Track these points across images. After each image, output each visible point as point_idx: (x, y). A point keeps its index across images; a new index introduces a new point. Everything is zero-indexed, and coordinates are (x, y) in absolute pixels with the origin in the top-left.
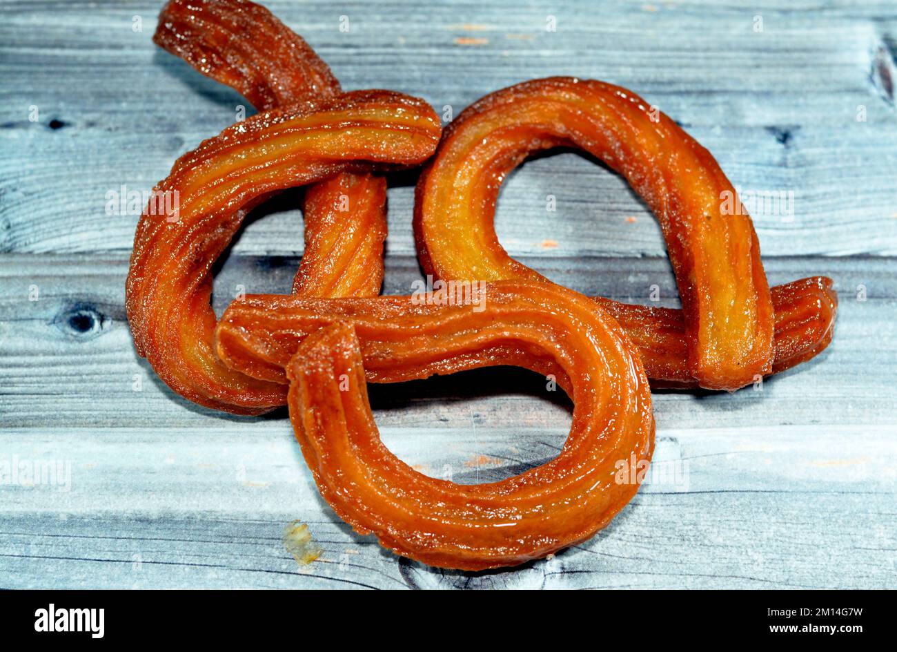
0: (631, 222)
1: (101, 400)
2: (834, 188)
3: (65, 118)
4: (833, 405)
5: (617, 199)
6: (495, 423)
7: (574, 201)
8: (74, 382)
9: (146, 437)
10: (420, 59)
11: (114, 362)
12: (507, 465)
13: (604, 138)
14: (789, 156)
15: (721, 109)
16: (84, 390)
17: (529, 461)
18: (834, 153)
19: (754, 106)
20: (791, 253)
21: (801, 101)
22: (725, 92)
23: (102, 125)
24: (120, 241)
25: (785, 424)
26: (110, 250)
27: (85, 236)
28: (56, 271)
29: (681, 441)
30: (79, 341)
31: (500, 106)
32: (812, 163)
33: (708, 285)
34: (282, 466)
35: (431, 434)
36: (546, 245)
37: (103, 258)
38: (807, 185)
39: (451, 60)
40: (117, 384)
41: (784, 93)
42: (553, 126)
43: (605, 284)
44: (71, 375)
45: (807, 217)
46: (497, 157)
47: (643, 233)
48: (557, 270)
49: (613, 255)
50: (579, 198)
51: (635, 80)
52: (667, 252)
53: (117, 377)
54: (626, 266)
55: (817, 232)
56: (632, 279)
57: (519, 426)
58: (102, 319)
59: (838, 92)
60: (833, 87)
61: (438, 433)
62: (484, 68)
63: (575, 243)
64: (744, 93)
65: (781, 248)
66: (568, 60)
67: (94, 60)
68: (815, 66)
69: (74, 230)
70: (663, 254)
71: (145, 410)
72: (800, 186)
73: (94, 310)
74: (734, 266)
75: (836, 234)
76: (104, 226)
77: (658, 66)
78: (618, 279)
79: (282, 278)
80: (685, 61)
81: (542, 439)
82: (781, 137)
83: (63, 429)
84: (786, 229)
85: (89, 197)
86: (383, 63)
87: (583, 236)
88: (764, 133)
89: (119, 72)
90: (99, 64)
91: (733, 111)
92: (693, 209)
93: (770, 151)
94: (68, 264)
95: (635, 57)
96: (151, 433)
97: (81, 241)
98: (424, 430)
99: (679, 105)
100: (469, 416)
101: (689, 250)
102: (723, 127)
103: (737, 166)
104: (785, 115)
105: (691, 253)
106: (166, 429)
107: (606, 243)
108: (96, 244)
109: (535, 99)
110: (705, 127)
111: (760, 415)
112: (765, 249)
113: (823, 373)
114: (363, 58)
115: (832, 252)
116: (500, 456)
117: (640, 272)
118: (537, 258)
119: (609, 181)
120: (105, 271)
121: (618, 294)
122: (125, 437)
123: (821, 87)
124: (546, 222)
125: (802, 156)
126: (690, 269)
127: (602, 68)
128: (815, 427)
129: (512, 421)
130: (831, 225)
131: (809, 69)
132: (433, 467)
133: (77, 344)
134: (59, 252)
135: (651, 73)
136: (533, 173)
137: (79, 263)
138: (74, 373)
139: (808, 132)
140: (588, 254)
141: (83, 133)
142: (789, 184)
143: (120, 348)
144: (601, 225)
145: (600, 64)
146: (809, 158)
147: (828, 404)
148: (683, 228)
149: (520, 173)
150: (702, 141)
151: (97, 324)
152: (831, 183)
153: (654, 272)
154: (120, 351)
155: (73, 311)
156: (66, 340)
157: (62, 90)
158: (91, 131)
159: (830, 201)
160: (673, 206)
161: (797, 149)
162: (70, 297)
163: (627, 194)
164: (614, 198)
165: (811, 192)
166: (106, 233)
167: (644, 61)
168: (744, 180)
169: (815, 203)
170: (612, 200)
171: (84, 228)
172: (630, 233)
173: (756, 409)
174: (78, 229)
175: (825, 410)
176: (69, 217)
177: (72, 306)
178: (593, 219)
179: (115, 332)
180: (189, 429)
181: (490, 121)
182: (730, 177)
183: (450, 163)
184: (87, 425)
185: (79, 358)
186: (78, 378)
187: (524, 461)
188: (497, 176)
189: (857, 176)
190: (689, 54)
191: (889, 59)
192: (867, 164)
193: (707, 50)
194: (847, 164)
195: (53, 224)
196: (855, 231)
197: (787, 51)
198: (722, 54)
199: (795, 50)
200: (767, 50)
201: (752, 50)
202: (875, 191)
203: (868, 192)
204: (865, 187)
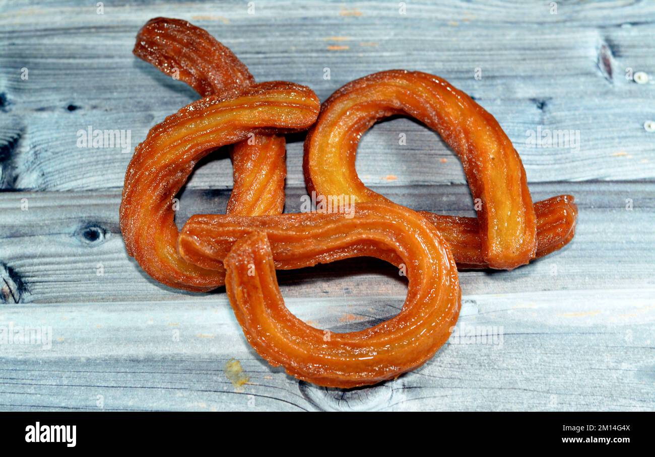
0: (444, 162)
1: (105, 284)
3: (77, 104)
4: (576, 277)
5: (434, 148)
6: (358, 293)
7: (406, 149)
8: (88, 273)
9: (135, 307)
10: (305, 60)
11: (113, 260)
12: (367, 320)
13: (425, 109)
14: (545, 117)
15: (500, 88)
16: (94, 278)
17: (381, 317)
18: (574, 115)
19: (522, 85)
20: (548, 180)
21: (552, 81)
22: (503, 77)
23: (101, 107)
24: (115, 182)
25: (545, 290)
26: (109, 188)
27: (93, 179)
28: (75, 202)
29: (478, 303)
30: (90, 247)
31: (357, 90)
32: (559, 122)
33: (493, 203)
34: (222, 324)
35: (318, 301)
36: (389, 178)
37: (104, 193)
39: (326, 60)
40: (116, 274)
41: (541, 76)
42: (392, 101)
43: (427, 202)
44: (86, 269)
45: (558, 157)
46: (356, 123)
47: (452, 169)
48: (397, 194)
49: (433, 183)
50: (410, 148)
51: (444, 70)
52: (467, 182)
53: (115, 269)
54: (441, 190)
55: (563, 166)
56: (445, 199)
57: (374, 295)
58: (105, 232)
59: (577, 75)
60: (573, 72)
61: (322, 301)
62: (347, 65)
63: (408, 176)
64: (515, 77)
65: (541, 176)
66: (400, 58)
67: (95, 66)
68: (560, 58)
69: (85, 176)
70: (465, 182)
71: (133, 290)
73: (100, 227)
74: (510, 190)
75: (576, 167)
76: (104, 172)
77: (459, 61)
78: (436, 199)
79: (219, 203)
80: (477, 57)
81: (389, 303)
82: (540, 105)
83: (82, 303)
84: (543, 165)
85: (94, 154)
86: (282, 63)
87: (413, 172)
88: (528, 102)
89: (111, 73)
90: (98, 68)
91: (508, 89)
92: (484, 153)
93: (534, 114)
94: (82, 197)
95: (444, 55)
96: (138, 304)
97: (90, 183)
98: (313, 299)
99: (473, 85)
100: (342, 289)
101: (481, 180)
102: (502, 100)
103: (511, 124)
104: (542, 91)
105: (482, 182)
106: (148, 302)
107: (428, 176)
108: (100, 184)
109: (380, 85)
110: (490, 100)
111: (529, 285)
112: (530, 178)
113: (569, 257)
114: (268, 60)
115: (574, 179)
116: (362, 314)
117: (450, 194)
118: (384, 187)
119: (429, 136)
120: (106, 201)
121: (436, 209)
122: (121, 308)
123: (566, 72)
124: (389, 163)
125: (554, 117)
126: (481, 192)
127: (423, 63)
128: (564, 292)
129: (369, 292)
130: (573, 161)
131: (557, 60)
132: (319, 322)
133: (89, 249)
134: (76, 190)
135: (455, 66)
136: (380, 132)
137: (89, 197)
138: (87, 267)
139: (558, 102)
140: (416, 183)
141: (89, 113)
143: (117, 251)
144: (424, 164)
145: (422, 60)
146: (558, 119)
147: (572, 277)
148: (477, 166)
149: (371, 132)
150: (488, 109)
151: (101, 236)
153: (459, 194)
154: (117, 252)
155: (86, 228)
156: (82, 246)
157: (75, 85)
158: (94, 111)
160: (470, 151)
161: (550, 113)
162: (84, 219)
163: (441, 144)
164: (432, 147)
166: (106, 177)
167: (450, 58)
168: (516, 134)
170: (431, 148)
171: (91, 174)
172: (443, 169)
173: (526, 281)
174: (88, 175)
175: (571, 280)
176: (82, 167)
177: (86, 224)
178: (419, 161)
179: (114, 240)
180: (163, 302)
181: (351, 99)
182: (506, 132)
183: (326, 127)
184: (97, 300)
185: (91, 257)
186: (90, 270)
187: (378, 317)
188: (356, 135)
189: (589, 129)
190: (479, 53)
191: (609, 53)
192: (596, 121)
193: (491, 50)
194: (583, 122)
195: (72, 172)
196: (589, 165)
197: (543, 49)
198: (500, 52)
199: (548, 49)
200: (529, 49)
201: (520, 49)
202: (601, 139)
203: (596, 139)
204: (595, 136)
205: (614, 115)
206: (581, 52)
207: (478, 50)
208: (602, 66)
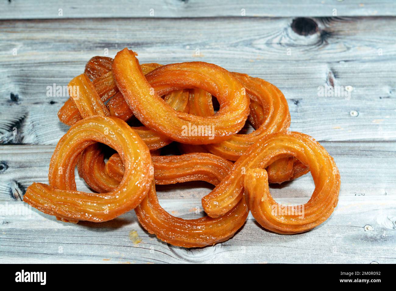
2: (313, 119)
6: (199, 197)
14: (298, 109)
18: (314, 108)
19: (287, 92)
21: (303, 90)
25: (296, 197)
32: (306, 111)
35: (178, 201)
38: (304, 118)
45: (304, 129)
67: (65, 81)
68: (307, 79)
72: (302, 119)
82: (296, 103)
85: (63, 126)
88: (291, 101)
93: (292, 107)
98: (176, 200)
104: (297, 95)
111: (288, 194)
123: (310, 85)
125: (303, 109)
128: (306, 198)
130: (312, 131)
131: (305, 80)
132: (179, 212)
139: (304, 101)
141: (61, 105)
142: (298, 118)
147: (310, 190)
152: (312, 117)
159: (312, 123)
161: (301, 107)
165: (306, 121)
169: (306, 124)
176: (57, 133)
189: (321, 115)
190: (265, 76)
191: (333, 76)
192: (324, 111)
193: (271, 74)
194: (318, 111)
195: (52, 135)
196: (320, 133)
197: (298, 74)
198: (276, 76)
199: (301, 74)
200: (291, 74)
201: (286, 74)
202: (327, 120)
203: (325, 120)
204: (324, 118)
205: (335, 108)
206: (318, 76)
207: (264, 74)
208: (329, 82)
